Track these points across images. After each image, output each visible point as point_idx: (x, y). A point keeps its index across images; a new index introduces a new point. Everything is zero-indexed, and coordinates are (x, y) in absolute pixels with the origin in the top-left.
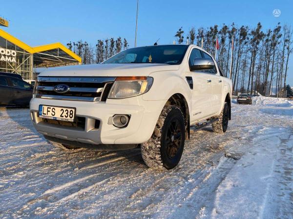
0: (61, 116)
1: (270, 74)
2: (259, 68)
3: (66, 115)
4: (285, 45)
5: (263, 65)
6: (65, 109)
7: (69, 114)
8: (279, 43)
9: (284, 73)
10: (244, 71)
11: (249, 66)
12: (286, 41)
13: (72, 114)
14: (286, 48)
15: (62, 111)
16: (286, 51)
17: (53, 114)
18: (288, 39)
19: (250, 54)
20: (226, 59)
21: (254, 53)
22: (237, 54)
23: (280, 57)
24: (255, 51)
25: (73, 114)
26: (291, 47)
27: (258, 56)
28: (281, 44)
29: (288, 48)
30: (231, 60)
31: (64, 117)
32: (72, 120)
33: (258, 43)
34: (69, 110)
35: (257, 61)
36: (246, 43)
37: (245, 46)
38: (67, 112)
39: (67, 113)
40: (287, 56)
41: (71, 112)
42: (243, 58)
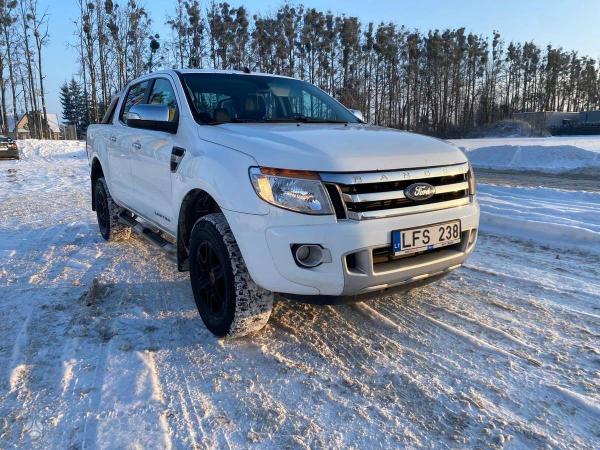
0: (441, 239)
1: (9, 88)
3: (449, 235)
4: (27, 27)
6: (445, 226)
7: (452, 232)
8: (15, 20)
13: (456, 231)
14: (30, 32)
15: (442, 231)
16: (32, 41)
17: (426, 240)
18: (29, 12)
25: (459, 230)
28: (18, 22)
29: (36, 35)
31: (446, 240)
34: (452, 225)
38: (449, 229)
39: (450, 232)
40: (35, 50)
41: (455, 228)
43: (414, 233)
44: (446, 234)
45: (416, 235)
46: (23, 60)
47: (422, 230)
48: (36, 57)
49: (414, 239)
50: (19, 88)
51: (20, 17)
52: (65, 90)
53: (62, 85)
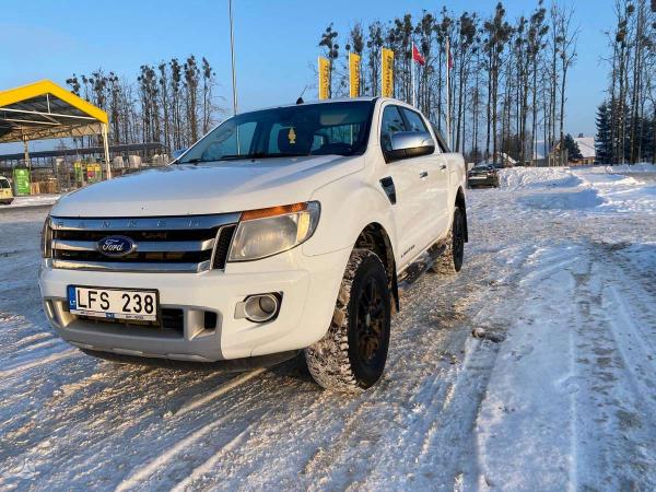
0: (125, 309)
1: (530, 115)
2: (507, 103)
3: (138, 307)
4: (556, 50)
5: (514, 98)
6: (132, 294)
7: (143, 304)
8: (544, 46)
9: (558, 112)
10: (475, 112)
11: (486, 101)
12: (558, 40)
13: (151, 304)
14: (558, 55)
15: (126, 298)
16: (560, 62)
17: (105, 305)
18: (561, 35)
19: (485, 75)
20: (435, 88)
21: (494, 71)
22: (458, 77)
23: (547, 76)
24: (495, 68)
25: (154, 304)
26: (568, 54)
27: (502, 79)
28: (548, 47)
29: (563, 57)
30: (446, 90)
31: (133, 312)
32: (152, 317)
33: (500, 49)
34: (143, 295)
35: (501, 90)
36: (474, 50)
37: (474, 58)
38: (137, 299)
39: (139, 303)
40: (561, 73)
41: (149, 300)
42: (471, 83)
43: (90, 293)
44: (133, 304)
45: (92, 296)
46: (548, 85)
47: (100, 292)
48: (559, 81)
49: (90, 300)
50: (540, 115)
51: (552, 42)
52: (603, 109)
53: (600, 104)
